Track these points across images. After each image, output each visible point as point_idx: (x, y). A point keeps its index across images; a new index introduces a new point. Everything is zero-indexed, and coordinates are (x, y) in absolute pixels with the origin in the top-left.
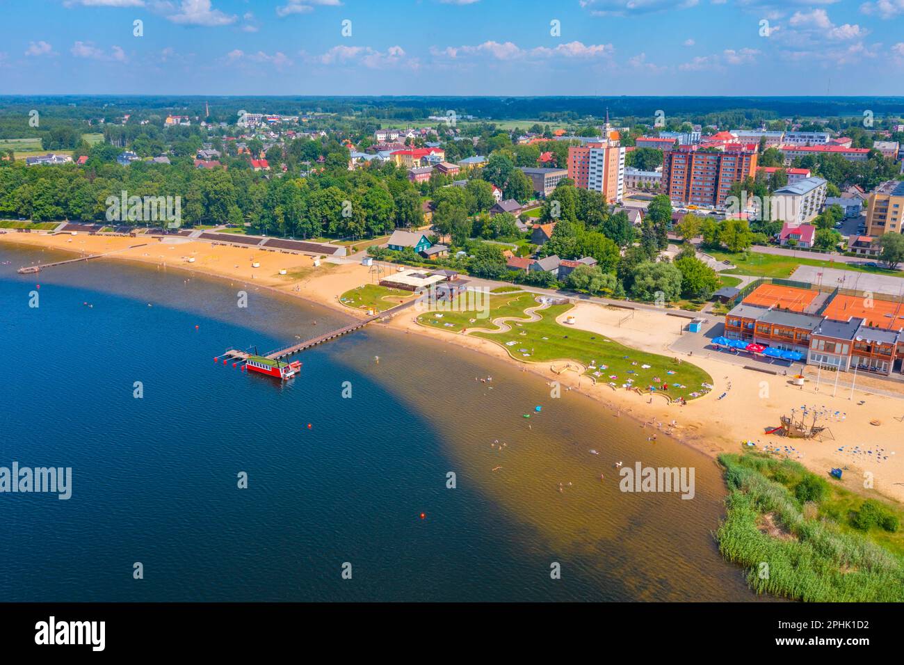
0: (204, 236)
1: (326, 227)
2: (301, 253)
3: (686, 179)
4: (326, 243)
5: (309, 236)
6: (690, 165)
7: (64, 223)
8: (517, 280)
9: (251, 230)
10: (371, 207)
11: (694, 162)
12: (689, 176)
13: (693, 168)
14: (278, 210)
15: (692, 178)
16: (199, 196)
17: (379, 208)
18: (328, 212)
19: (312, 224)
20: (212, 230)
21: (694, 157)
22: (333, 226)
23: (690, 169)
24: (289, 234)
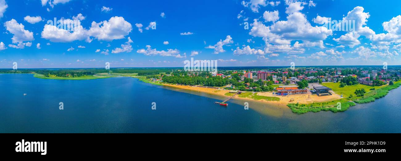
0: (197, 86)
1: (216, 85)
2: (214, 89)
3: (260, 77)
4: (217, 87)
5: (214, 86)
6: (261, 75)
7: (177, 84)
8: (248, 91)
9: (204, 85)
14: (209, 82)
16: (197, 80)
18: (216, 83)
19: (214, 84)
20: (198, 85)
24: (210, 86)
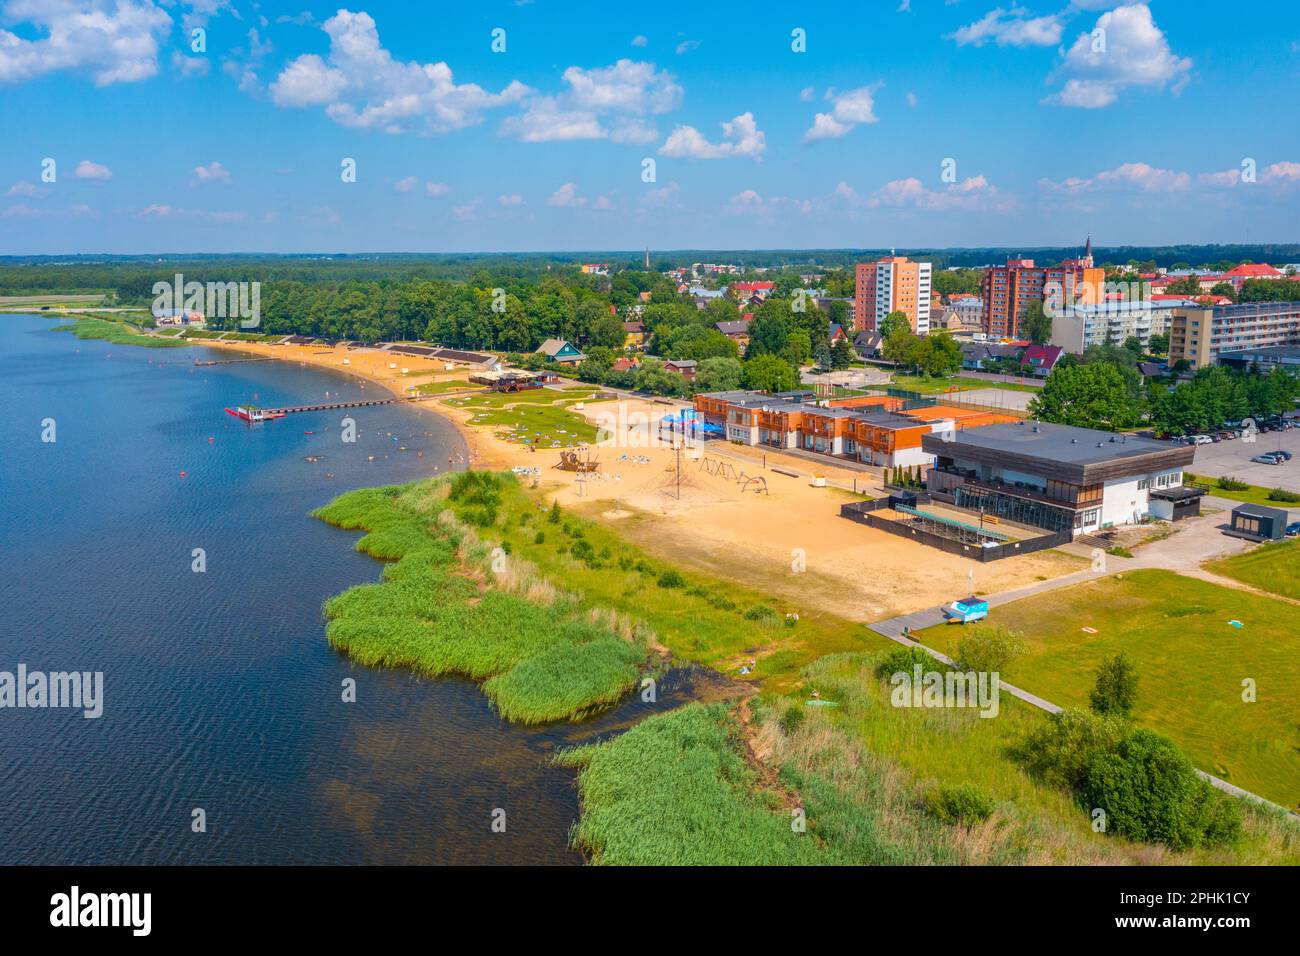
0: (394, 349)
3: (1008, 303)
5: (478, 348)
6: (1012, 285)
7: (289, 336)
10: (536, 315)
11: (1018, 281)
12: (1012, 301)
13: (1017, 289)
15: (1016, 303)
17: (545, 316)
19: (478, 332)
21: (1018, 274)
22: (502, 337)
23: (1012, 292)
